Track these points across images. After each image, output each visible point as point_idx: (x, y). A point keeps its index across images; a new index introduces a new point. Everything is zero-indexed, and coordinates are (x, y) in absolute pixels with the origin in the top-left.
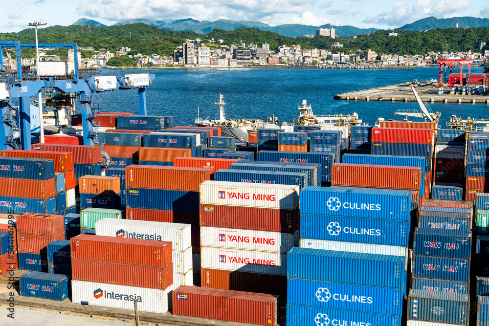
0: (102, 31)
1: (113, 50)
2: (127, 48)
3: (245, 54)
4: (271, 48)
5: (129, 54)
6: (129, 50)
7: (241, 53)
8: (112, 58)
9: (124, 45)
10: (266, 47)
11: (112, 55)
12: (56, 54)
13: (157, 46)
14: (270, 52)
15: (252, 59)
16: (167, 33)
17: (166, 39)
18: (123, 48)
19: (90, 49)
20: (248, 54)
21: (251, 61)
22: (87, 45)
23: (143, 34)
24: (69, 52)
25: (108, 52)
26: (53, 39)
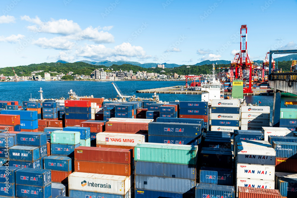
0: (64, 65)
1: (66, 73)
2: (72, 72)
3: (122, 75)
4: (133, 72)
5: (72, 74)
6: (72, 73)
7: (120, 74)
8: (63, 76)
9: (71, 71)
10: (131, 72)
11: (64, 75)
12: (40, 75)
13: (85, 71)
14: (133, 74)
15: (125, 77)
16: (93, 66)
17: (89, 68)
18: (70, 72)
19: (56, 72)
20: (123, 75)
21: (124, 78)
22: (54, 71)
23: (82, 66)
24: (45, 74)
25: (62, 74)
26: (40, 68)
